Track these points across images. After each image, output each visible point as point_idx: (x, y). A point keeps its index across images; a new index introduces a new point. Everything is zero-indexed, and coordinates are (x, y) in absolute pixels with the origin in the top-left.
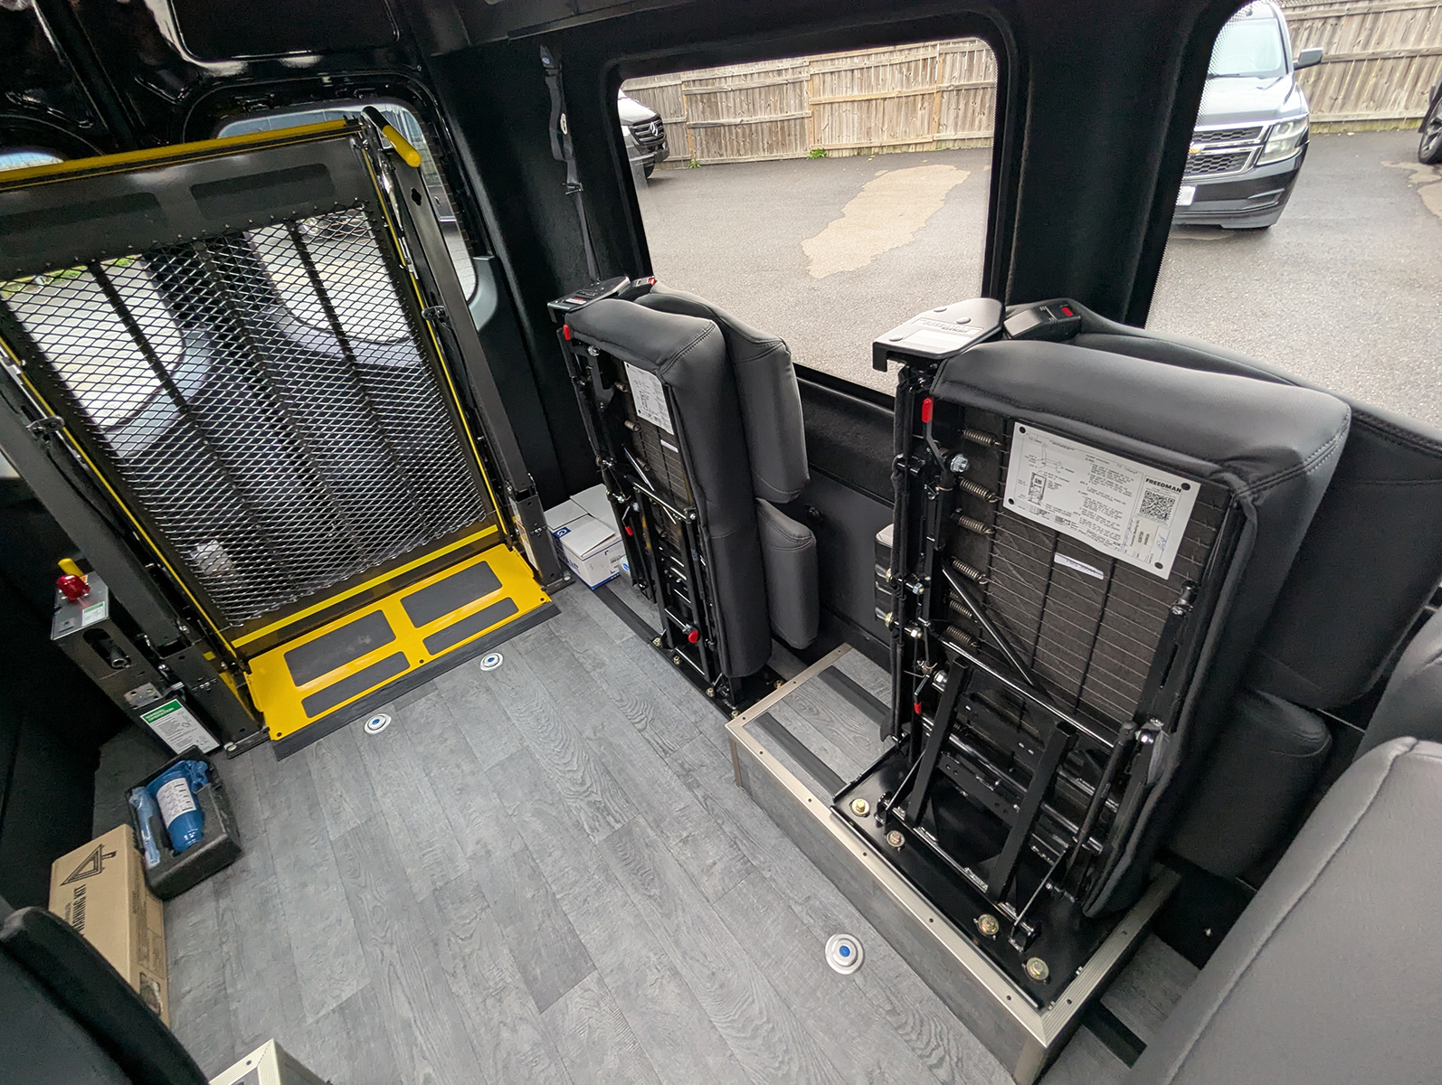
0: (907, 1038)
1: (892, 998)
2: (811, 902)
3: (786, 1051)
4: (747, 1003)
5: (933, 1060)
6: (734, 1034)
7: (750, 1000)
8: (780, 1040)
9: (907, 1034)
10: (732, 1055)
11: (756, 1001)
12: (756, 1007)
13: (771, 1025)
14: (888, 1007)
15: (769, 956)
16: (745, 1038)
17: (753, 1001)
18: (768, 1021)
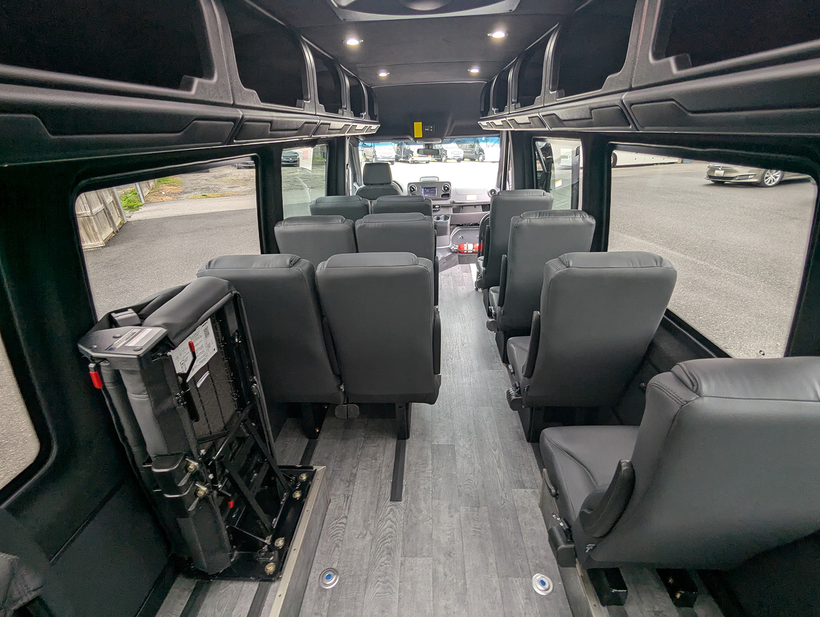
0: (342, 536)
1: (332, 550)
2: (317, 611)
3: (381, 566)
4: (380, 595)
5: (342, 525)
6: (394, 589)
7: (377, 595)
8: (380, 571)
9: (341, 537)
10: (400, 582)
11: (376, 592)
12: (378, 590)
13: (379, 579)
14: (337, 549)
15: (355, 605)
16: (391, 583)
17: (377, 593)
18: (378, 581)
